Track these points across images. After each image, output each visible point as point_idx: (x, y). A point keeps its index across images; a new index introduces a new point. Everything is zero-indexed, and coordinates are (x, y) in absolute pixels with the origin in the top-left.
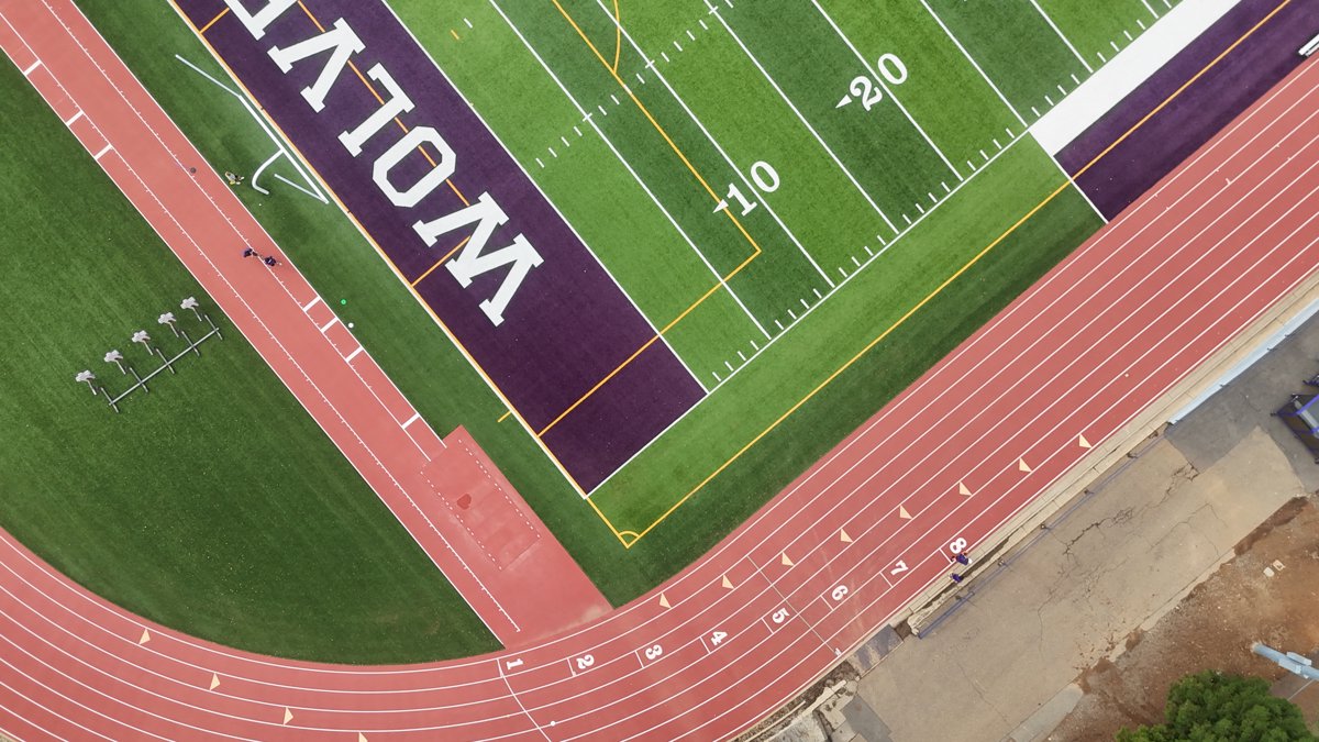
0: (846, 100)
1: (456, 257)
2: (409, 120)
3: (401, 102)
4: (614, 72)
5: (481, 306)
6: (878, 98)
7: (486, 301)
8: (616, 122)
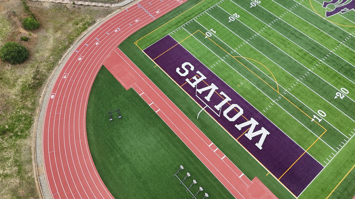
0: (336, 97)
1: (247, 133)
2: (231, 103)
3: (228, 99)
4: (278, 92)
5: (255, 144)
6: (344, 97)
7: (257, 143)
8: (281, 102)
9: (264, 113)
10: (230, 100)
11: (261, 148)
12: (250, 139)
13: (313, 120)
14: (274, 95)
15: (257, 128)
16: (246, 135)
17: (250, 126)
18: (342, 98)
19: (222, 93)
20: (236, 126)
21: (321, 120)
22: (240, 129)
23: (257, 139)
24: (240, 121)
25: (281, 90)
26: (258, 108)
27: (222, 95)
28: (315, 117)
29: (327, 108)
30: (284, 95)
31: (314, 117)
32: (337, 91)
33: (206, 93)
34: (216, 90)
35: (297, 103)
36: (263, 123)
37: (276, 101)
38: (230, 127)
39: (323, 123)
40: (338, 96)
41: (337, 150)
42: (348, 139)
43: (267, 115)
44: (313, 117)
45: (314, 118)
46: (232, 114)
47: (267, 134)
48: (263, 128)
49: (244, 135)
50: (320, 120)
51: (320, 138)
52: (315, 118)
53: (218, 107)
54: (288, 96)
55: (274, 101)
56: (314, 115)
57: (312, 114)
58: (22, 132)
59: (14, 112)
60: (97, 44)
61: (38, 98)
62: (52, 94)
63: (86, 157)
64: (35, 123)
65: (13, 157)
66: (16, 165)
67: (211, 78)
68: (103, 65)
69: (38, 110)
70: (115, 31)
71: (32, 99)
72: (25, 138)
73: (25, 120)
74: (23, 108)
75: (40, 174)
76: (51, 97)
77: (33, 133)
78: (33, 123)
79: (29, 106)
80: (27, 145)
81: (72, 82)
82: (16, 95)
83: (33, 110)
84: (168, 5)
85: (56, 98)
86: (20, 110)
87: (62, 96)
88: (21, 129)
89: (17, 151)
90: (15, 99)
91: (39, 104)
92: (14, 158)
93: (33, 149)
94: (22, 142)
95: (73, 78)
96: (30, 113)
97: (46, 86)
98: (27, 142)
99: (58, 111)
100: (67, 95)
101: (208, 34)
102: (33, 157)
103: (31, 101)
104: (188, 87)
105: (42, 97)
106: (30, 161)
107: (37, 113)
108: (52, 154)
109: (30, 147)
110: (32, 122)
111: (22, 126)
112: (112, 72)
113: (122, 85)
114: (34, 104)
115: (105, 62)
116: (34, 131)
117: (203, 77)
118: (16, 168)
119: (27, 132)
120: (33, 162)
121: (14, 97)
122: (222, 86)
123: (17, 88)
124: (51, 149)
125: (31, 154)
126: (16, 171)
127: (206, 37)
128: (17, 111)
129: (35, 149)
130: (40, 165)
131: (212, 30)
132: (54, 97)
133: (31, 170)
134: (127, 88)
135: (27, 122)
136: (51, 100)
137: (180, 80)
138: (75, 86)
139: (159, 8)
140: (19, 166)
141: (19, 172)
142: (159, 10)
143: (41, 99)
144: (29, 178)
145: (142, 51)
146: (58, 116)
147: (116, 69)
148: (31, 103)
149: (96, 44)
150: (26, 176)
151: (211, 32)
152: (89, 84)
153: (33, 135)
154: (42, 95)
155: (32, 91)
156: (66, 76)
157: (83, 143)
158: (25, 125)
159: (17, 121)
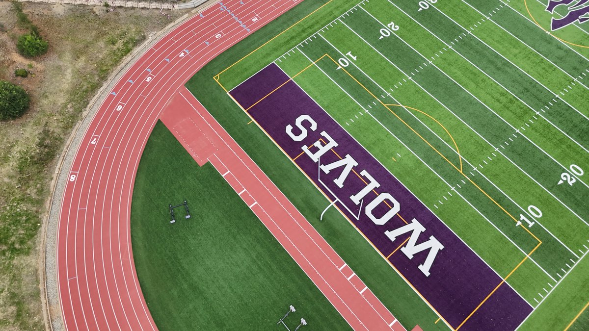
0: (561, 182)
1: (405, 246)
2: (379, 191)
3: (374, 184)
4: (461, 172)
5: (419, 267)
6: (574, 181)
7: (421, 265)
8: (465, 190)
9: (435, 209)
10: (378, 185)
11: (427, 274)
12: (411, 257)
13: (519, 223)
14: (453, 178)
15: (423, 238)
16: (403, 249)
17: (409, 234)
18: (571, 183)
19: (364, 173)
20: (387, 233)
21: (533, 223)
22: (393, 239)
23: (421, 257)
24: (394, 224)
25: (466, 169)
26: (426, 201)
27: (364, 177)
28: (522, 217)
29: (544, 203)
30: (472, 178)
31: (521, 219)
32: (564, 171)
33: (337, 172)
34: (354, 167)
35: (493, 192)
36: (433, 228)
37: (457, 188)
38: (376, 234)
39: (536, 229)
40: (565, 179)
41: (558, 279)
42: (578, 259)
43: (440, 214)
44: (519, 219)
45: (521, 221)
46: (380, 211)
47: (440, 249)
48: (432, 238)
49: (399, 250)
50: (531, 224)
51: (530, 256)
52: (523, 220)
53: (356, 199)
54: (477, 179)
55: (453, 189)
56: (521, 215)
57: (517, 213)
58: (22, 242)
59: (8, 208)
60: (148, 81)
61: (47, 180)
62: (72, 174)
63: (131, 288)
64: (43, 225)
65: (8, 289)
66: (13, 303)
67: (347, 146)
68: (159, 120)
69: (48, 202)
70: (180, 56)
71: (38, 183)
72: (28, 254)
73: (26, 221)
74: (22, 200)
75: (54, 317)
76: (70, 178)
77: (41, 245)
78: (40, 226)
79: (34, 196)
80: (30, 266)
81: (105, 151)
82: (10, 177)
83: (40, 202)
84: (273, 6)
85: (79, 180)
86: (18, 204)
87: (89, 176)
88: (20, 238)
89: (14, 278)
90: (8, 185)
91: (49, 191)
92: (10, 290)
93: (40, 272)
94: (22, 261)
95: (108, 145)
96: (35, 209)
97: (62, 158)
98: (31, 260)
99: (83, 205)
100: (97, 174)
101: (342, 61)
102: (41, 287)
103: (36, 186)
104: (305, 162)
105: (55, 178)
106: (36, 295)
107: (47, 207)
108: (73, 283)
109: (37, 270)
110: (39, 224)
111: (22, 232)
112: (176, 133)
113: (193, 156)
114: (41, 191)
115: (162, 113)
116: (42, 240)
117: (333, 143)
118: (13, 308)
119: (30, 242)
120: (42, 296)
121: (6, 180)
122: (365, 160)
123: (11, 164)
124: (72, 274)
125: (38, 281)
126: (12, 313)
127: (340, 67)
128: (12, 206)
129: (45, 273)
130: (53, 301)
131: (349, 54)
132: (75, 178)
133: (39, 311)
134: (201, 163)
135: (30, 225)
136: (71, 184)
137: (293, 148)
138: (111, 158)
139: (257, 12)
140: (18, 304)
141: (18, 315)
142: (257, 15)
143: (53, 183)
144: (35, 325)
145: (228, 93)
146: (82, 213)
147: (181, 127)
148: (35, 190)
149: (146, 79)
150: (31, 322)
151: (348, 57)
152: (135, 155)
153: (40, 248)
154: (54, 176)
155: (37, 168)
156: (96, 141)
157: (126, 263)
158: (27, 230)
159: (13, 224)
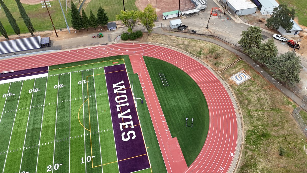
0: (64, 86)
1: (123, 88)
2: (118, 104)
3: (118, 106)
4: (88, 99)
6: (60, 85)
7: (123, 83)
9: (106, 93)
12: (124, 86)
17: (119, 90)
20: (125, 93)
23: (121, 85)
24: (121, 94)
26: (107, 96)
27: (119, 109)
29: (75, 83)
30: (87, 96)
31: (85, 82)
32: (59, 88)
33: (127, 114)
34: (120, 113)
35: (85, 91)
36: (111, 89)
37: (94, 95)
38: (128, 93)
39: (85, 79)
41: (92, 69)
42: (82, 71)
46: (123, 98)
47: (114, 84)
48: (114, 87)
51: (93, 75)
57: (85, 84)
58: (252, 134)
59: (259, 148)
61: (243, 157)
62: (232, 157)
64: (244, 139)
65: (254, 120)
66: (251, 116)
68: (188, 167)
69: (242, 148)
71: (247, 156)
72: (249, 130)
73: (251, 142)
74: (253, 150)
75: (238, 110)
76: (233, 155)
77: (244, 133)
79: (249, 151)
80: (247, 126)
81: (216, 161)
83: (246, 148)
85: (228, 154)
86: (255, 149)
88: (252, 136)
89: (253, 123)
90: (260, 158)
91: (242, 152)
93: (243, 124)
94: (250, 128)
96: (248, 146)
98: (247, 128)
102: (243, 119)
106: (244, 117)
107: (243, 146)
109: (245, 124)
110: (246, 140)
111: (252, 138)
113: (178, 143)
114: (246, 153)
115: (186, 170)
116: (244, 134)
117: (121, 125)
119: (248, 134)
120: (242, 116)
125: (244, 121)
126: (251, 113)
127: (93, 157)
128: (257, 149)
130: (238, 114)
131: (83, 162)
132: (231, 154)
133: (243, 113)
134: (176, 139)
135: (249, 140)
136: (233, 152)
137: (137, 130)
140: (250, 115)
141: (249, 112)
143: (241, 156)
144: (244, 109)
145: (151, 168)
148: (248, 153)
151: (85, 161)
153: (244, 132)
154: (240, 159)
155: (248, 164)
156: (220, 169)
158: (250, 138)
159: (256, 141)
